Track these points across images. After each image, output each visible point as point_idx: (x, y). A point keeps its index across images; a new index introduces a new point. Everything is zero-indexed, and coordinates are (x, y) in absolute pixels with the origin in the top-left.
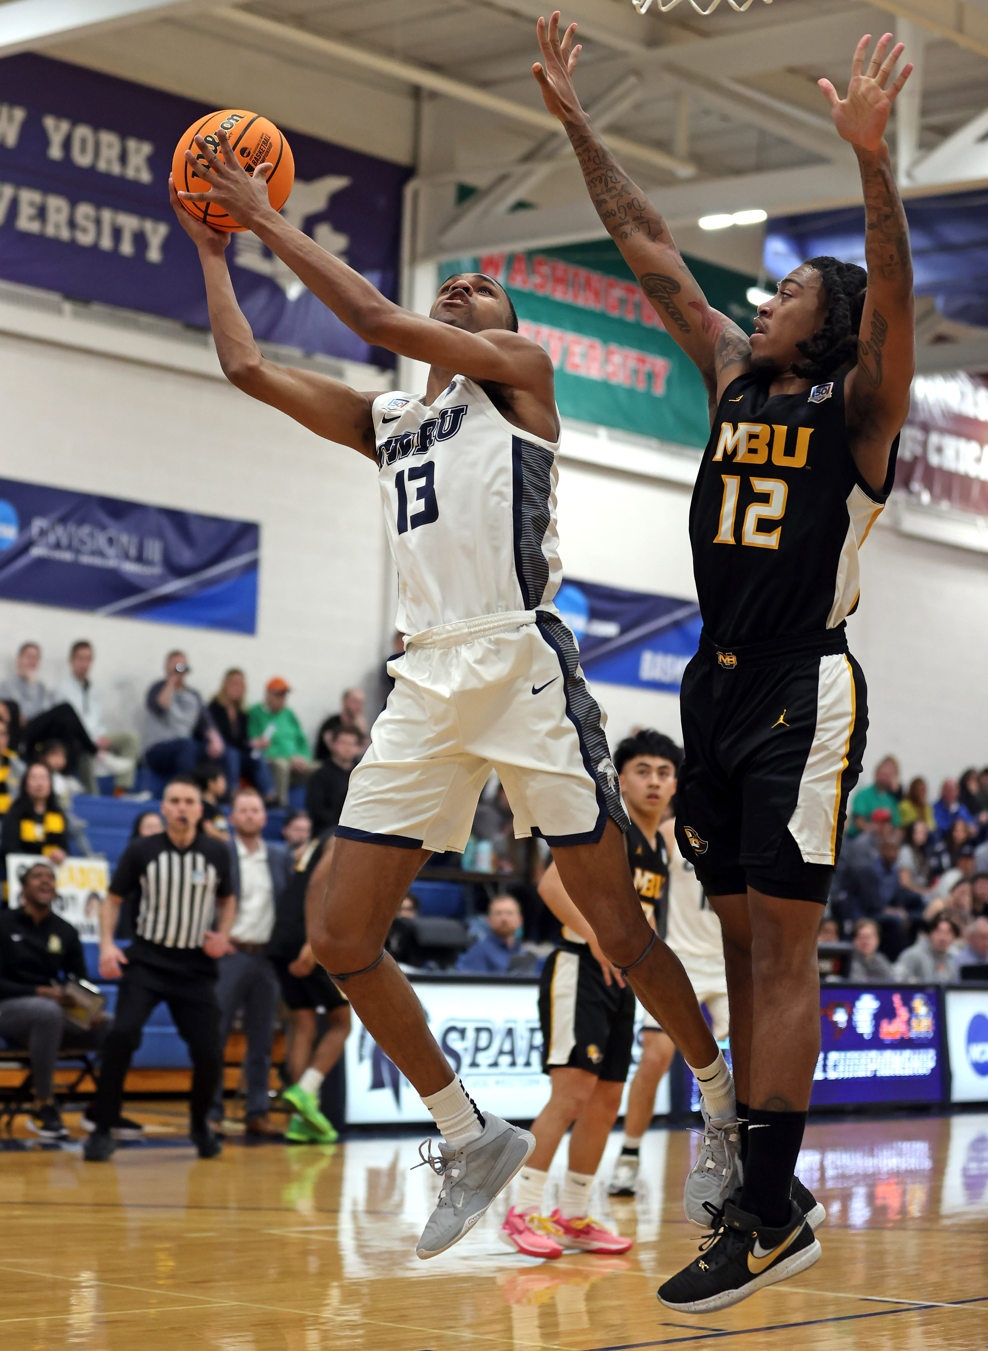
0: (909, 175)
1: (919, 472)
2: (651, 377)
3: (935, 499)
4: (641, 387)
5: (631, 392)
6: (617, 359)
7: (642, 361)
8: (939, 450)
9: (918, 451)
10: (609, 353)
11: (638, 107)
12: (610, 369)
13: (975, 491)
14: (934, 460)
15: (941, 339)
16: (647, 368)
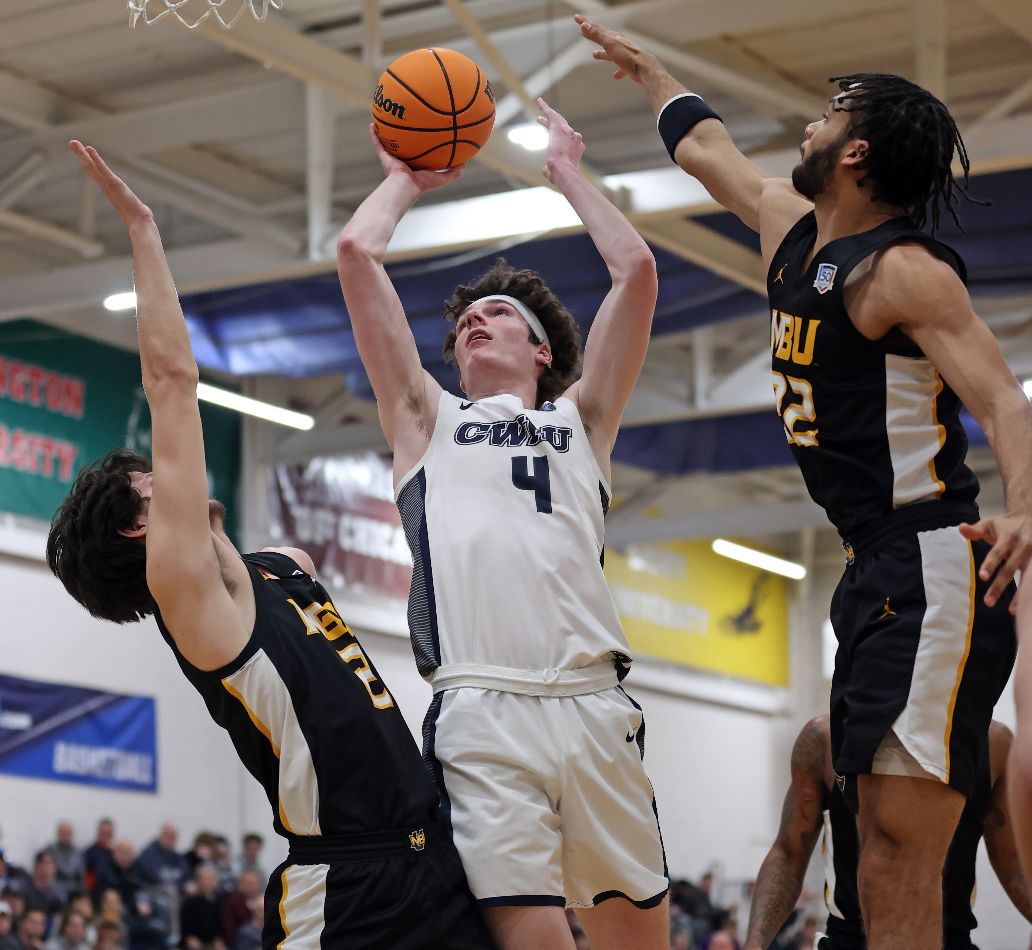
0: (322, 249)
1: (331, 555)
2: (58, 462)
3: (349, 582)
4: (48, 473)
5: (38, 478)
6: (23, 444)
7: (48, 446)
8: (351, 533)
9: (329, 534)
10: (15, 441)
11: (41, 186)
12: (16, 455)
13: (389, 575)
14: (346, 543)
15: (350, 420)
16: (53, 454)
